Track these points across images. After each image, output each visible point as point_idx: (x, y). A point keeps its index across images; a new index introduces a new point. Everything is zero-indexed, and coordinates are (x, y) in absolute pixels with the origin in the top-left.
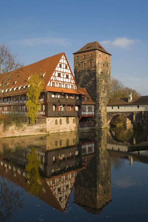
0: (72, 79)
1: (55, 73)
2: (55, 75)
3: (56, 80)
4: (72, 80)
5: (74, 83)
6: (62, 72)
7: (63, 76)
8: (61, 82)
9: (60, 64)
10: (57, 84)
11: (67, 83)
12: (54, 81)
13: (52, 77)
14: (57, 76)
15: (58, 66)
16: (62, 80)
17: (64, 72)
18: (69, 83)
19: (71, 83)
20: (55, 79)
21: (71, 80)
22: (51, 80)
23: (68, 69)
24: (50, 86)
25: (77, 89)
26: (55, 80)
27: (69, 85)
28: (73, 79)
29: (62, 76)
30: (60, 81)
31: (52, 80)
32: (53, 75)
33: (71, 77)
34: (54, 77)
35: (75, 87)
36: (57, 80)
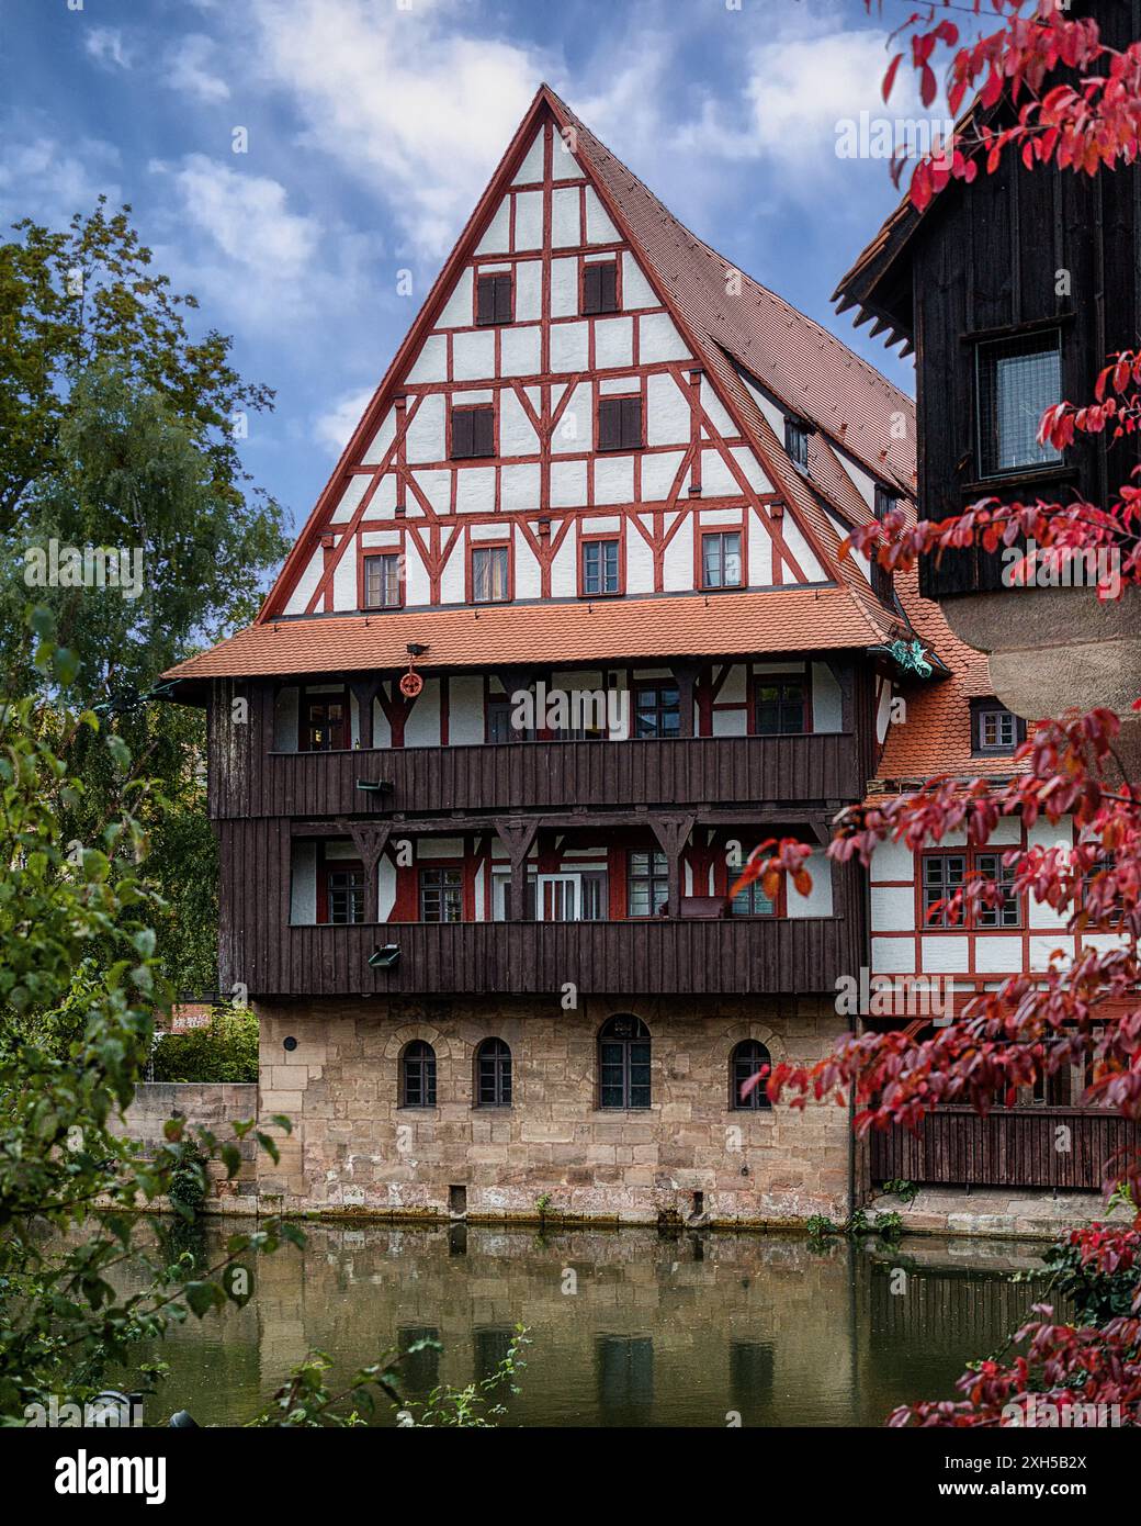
0: (717, 442)
1: (404, 423)
2: (399, 445)
3: (414, 509)
4: (711, 460)
5: (746, 500)
6: (520, 383)
7: (546, 427)
8: (500, 531)
9: (482, 283)
10: (435, 562)
11: (610, 524)
12: (390, 538)
13: (360, 483)
14: (439, 452)
15: (461, 307)
16: (521, 489)
17: (561, 378)
18: (647, 520)
19: (697, 501)
20: (401, 509)
21: (692, 461)
22: (343, 528)
23: (636, 314)
24: (320, 608)
25: (815, 573)
26: (400, 521)
27: (659, 543)
28: (724, 445)
29: (516, 433)
30: (495, 516)
31: (359, 525)
32: (376, 454)
33: (699, 418)
34: (390, 480)
35: (780, 551)
36: (441, 507)
